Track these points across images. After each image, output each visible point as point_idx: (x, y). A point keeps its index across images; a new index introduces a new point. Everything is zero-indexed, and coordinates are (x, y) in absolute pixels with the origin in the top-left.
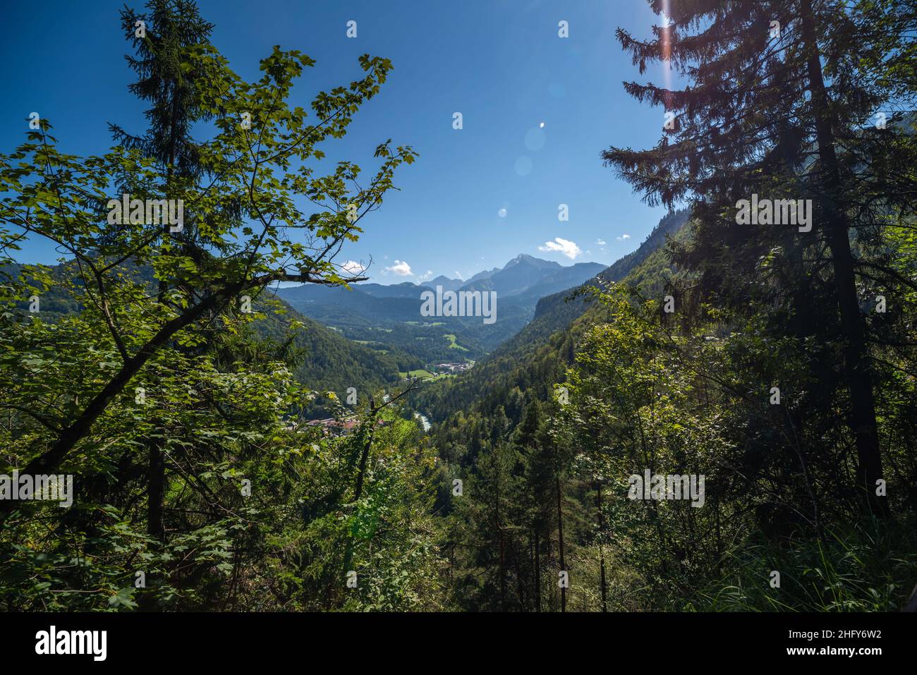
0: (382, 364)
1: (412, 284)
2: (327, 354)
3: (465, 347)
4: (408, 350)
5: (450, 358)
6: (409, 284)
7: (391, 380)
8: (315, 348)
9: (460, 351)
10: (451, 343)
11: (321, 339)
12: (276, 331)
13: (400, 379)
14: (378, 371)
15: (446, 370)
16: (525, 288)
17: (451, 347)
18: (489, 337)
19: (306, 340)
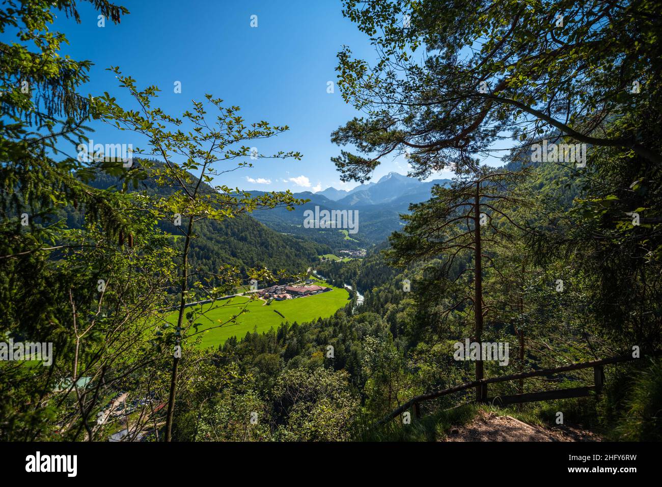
0: (306, 249)
1: (310, 193)
2: (269, 240)
3: (355, 239)
4: (316, 240)
5: (347, 247)
6: (308, 193)
7: (314, 260)
8: (260, 236)
9: (353, 242)
10: (345, 236)
11: (263, 230)
12: (234, 223)
13: (319, 260)
14: (304, 254)
15: (348, 255)
16: (394, 198)
17: (346, 239)
18: (371, 233)
19: (253, 230)
